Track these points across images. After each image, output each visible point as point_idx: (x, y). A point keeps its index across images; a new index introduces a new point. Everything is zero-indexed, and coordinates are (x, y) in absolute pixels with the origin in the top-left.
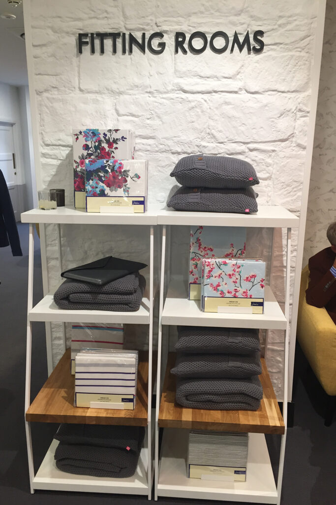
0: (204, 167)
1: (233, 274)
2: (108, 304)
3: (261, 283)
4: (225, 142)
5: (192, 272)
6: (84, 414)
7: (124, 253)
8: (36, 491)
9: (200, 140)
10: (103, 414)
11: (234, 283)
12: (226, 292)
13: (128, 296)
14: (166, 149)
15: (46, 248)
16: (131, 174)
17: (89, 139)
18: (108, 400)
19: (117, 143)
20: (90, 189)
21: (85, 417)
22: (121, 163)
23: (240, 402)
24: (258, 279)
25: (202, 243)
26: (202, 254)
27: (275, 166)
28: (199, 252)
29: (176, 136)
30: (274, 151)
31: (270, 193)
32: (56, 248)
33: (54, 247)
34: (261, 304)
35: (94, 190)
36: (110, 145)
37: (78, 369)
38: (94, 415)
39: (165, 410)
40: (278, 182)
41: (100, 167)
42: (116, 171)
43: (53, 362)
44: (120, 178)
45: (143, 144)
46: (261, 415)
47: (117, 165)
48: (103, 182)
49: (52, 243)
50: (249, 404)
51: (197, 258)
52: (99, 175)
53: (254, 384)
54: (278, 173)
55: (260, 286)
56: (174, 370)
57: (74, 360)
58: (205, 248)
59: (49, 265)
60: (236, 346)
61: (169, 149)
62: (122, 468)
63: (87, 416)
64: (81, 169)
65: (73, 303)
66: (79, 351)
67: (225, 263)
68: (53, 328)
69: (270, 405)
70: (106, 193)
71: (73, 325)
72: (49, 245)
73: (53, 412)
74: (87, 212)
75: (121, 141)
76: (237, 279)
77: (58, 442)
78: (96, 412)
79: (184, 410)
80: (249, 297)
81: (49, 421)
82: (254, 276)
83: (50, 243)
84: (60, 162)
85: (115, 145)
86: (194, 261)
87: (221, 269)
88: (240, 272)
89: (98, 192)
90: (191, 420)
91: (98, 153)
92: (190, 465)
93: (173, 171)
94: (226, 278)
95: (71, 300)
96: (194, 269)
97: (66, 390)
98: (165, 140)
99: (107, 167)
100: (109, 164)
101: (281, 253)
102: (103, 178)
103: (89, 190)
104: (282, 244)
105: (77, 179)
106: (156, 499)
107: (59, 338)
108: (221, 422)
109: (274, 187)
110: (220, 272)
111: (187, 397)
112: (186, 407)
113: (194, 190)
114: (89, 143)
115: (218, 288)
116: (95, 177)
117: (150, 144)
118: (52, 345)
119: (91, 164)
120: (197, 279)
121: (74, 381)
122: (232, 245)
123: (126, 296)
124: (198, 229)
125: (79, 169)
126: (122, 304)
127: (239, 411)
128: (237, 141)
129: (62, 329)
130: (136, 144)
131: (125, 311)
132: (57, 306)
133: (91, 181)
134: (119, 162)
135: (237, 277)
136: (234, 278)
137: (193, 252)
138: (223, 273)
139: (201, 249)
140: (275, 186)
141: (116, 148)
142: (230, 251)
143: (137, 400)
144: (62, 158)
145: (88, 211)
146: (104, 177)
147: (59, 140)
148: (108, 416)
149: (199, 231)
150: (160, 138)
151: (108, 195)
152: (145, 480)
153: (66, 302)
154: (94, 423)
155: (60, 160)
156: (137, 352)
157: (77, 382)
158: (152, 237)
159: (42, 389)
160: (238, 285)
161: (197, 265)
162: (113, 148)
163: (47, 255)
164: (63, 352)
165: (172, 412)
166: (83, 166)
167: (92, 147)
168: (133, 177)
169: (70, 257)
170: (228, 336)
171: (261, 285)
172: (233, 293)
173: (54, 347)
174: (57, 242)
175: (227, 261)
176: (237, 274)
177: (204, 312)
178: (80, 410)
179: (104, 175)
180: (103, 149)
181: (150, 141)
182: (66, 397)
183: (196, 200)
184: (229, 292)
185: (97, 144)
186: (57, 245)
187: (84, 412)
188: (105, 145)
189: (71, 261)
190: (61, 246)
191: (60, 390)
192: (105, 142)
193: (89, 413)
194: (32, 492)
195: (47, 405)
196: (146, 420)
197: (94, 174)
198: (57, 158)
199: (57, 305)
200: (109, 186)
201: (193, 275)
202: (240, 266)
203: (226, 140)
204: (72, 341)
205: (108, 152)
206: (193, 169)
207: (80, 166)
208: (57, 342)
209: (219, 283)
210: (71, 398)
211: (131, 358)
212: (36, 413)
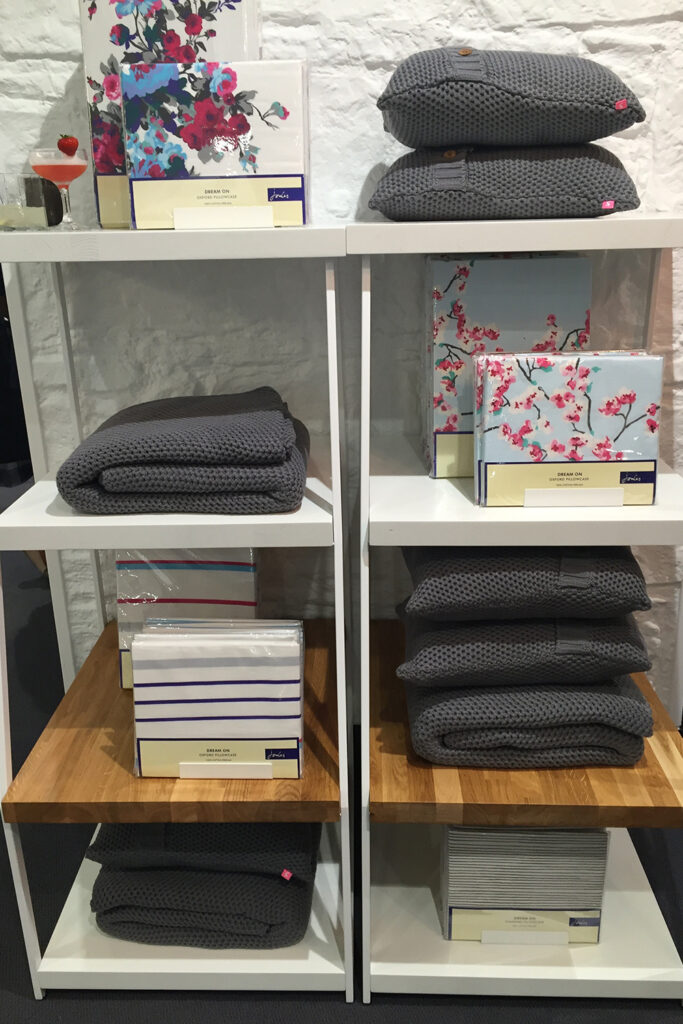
0: (481, 75)
1: (568, 396)
2: (213, 493)
3: (649, 417)
4: (520, 26)
5: (439, 401)
6: (163, 799)
7: (245, 364)
8: (48, 993)
9: (447, 23)
10: (218, 796)
11: (569, 422)
12: (546, 446)
13: (269, 469)
14: (352, 54)
15: (31, 358)
16: (261, 103)
17: (128, 7)
18: (227, 755)
19: (213, 18)
20: (141, 156)
21: (167, 805)
22: (227, 71)
23: (587, 746)
24: (640, 407)
25: (467, 318)
26: (468, 348)
27: (660, 94)
28: (460, 343)
29: (378, 11)
30: (658, 48)
31: (645, 176)
32: (60, 358)
33: (54, 355)
34: (649, 477)
35: (153, 157)
36: (193, 24)
37: (140, 676)
38: (193, 798)
39: (384, 775)
40: (668, 142)
41: (166, 84)
42: (215, 94)
43: (75, 657)
44: (228, 117)
45: (285, 41)
46: (648, 777)
47: (218, 78)
48: (177, 132)
49: (48, 343)
50: (613, 750)
51: (455, 360)
52: (165, 110)
53: (625, 695)
54: (669, 114)
55: (647, 426)
56: (405, 670)
57: (128, 650)
58: (476, 330)
59: (42, 406)
60: (579, 597)
61: (357, 53)
62: (271, 926)
63: (174, 803)
64: (111, 106)
65: (115, 494)
66: (139, 627)
67: (545, 365)
68: (68, 572)
69: (667, 748)
70: (189, 168)
71: (118, 557)
72: (38, 349)
73: (78, 793)
74: (135, 228)
75: (224, 8)
76: (579, 408)
77: (98, 866)
78: (196, 790)
79: (439, 774)
80: (613, 458)
81: (67, 820)
82: (630, 399)
83: (40, 344)
84: (48, 105)
85: (206, 25)
86: (445, 369)
87: (533, 383)
88: (588, 388)
89: (166, 165)
90: (460, 801)
91: (158, 52)
92: (451, 909)
93: (387, 91)
94: (549, 409)
95: (108, 487)
96: (446, 393)
97: (110, 730)
98: (346, 24)
99: (189, 85)
100: (191, 75)
101: (668, 347)
102: (176, 120)
103: (136, 158)
104: (671, 322)
105: (100, 137)
106: (367, 999)
107: (86, 597)
108: (544, 803)
109: (654, 158)
110: (531, 389)
111: (443, 739)
112: (445, 765)
113: (446, 154)
114: (128, 22)
115: (525, 437)
116: (154, 118)
117: (303, 39)
118: (69, 615)
119: (138, 77)
120: (455, 419)
121: (133, 707)
122: (552, 318)
123: (262, 471)
124: (455, 278)
125: (103, 106)
126: (252, 492)
127: (588, 771)
128: (553, 20)
129: (91, 573)
130: (264, 41)
131: (264, 513)
132: (70, 508)
133: (141, 132)
134: (222, 66)
135: (580, 404)
136: (570, 408)
137: (442, 345)
138: (540, 394)
139: (465, 334)
140: (658, 156)
141: (211, 33)
142: (546, 336)
143: (305, 753)
144: (54, 95)
145: (138, 227)
146: (180, 115)
147: (43, 38)
148: (231, 799)
149: (458, 282)
150: (333, 20)
151: (196, 172)
152: (335, 952)
153: (92, 494)
154: (193, 818)
155: (49, 99)
156: (298, 624)
157: (140, 712)
158: (331, 295)
159: (46, 732)
160: (581, 425)
161: (453, 381)
162: (202, 33)
163: (35, 379)
164: (98, 629)
165: (404, 780)
166: (114, 94)
167: (137, 34)
168: (267, 115)
169: (100, 384)
170: (558, 570)
171: (649, 421)
172: (569, 449)
173: (73, 621)
174: (59, 340)
175: (551, 358)
176: (578, 393)
177: (485, 506)
178: (153, 786)
179: (180, 111)
180: (172, 37)
181: (305, 32)
182: (111, 747)
183: (452, 184)
184: (555, 448)
185: (152, 22)
186: (60, 348)
187: (163, 790)
188: (177, 26)
189: (103, 392)
190: (71, 352)
191: (95, 731)
192: (176, 14)
193: (179, 794)
194: (39, 995)
195: (59, 778)
196: (337, 804)
197: (150, 108)
198: (38, 95)
199: (70, 503)
200: (195, 144)
201: (444, 409)
202: (588, 372)
203: (522, 20)
204: (120, 601)
205: (187, 47)
206: (448, 80)
207: (105, 96)
208: (79, 606)
209: (527, 422)
210: (127, 754)
211: (283, 640)
212: (30, 801)
